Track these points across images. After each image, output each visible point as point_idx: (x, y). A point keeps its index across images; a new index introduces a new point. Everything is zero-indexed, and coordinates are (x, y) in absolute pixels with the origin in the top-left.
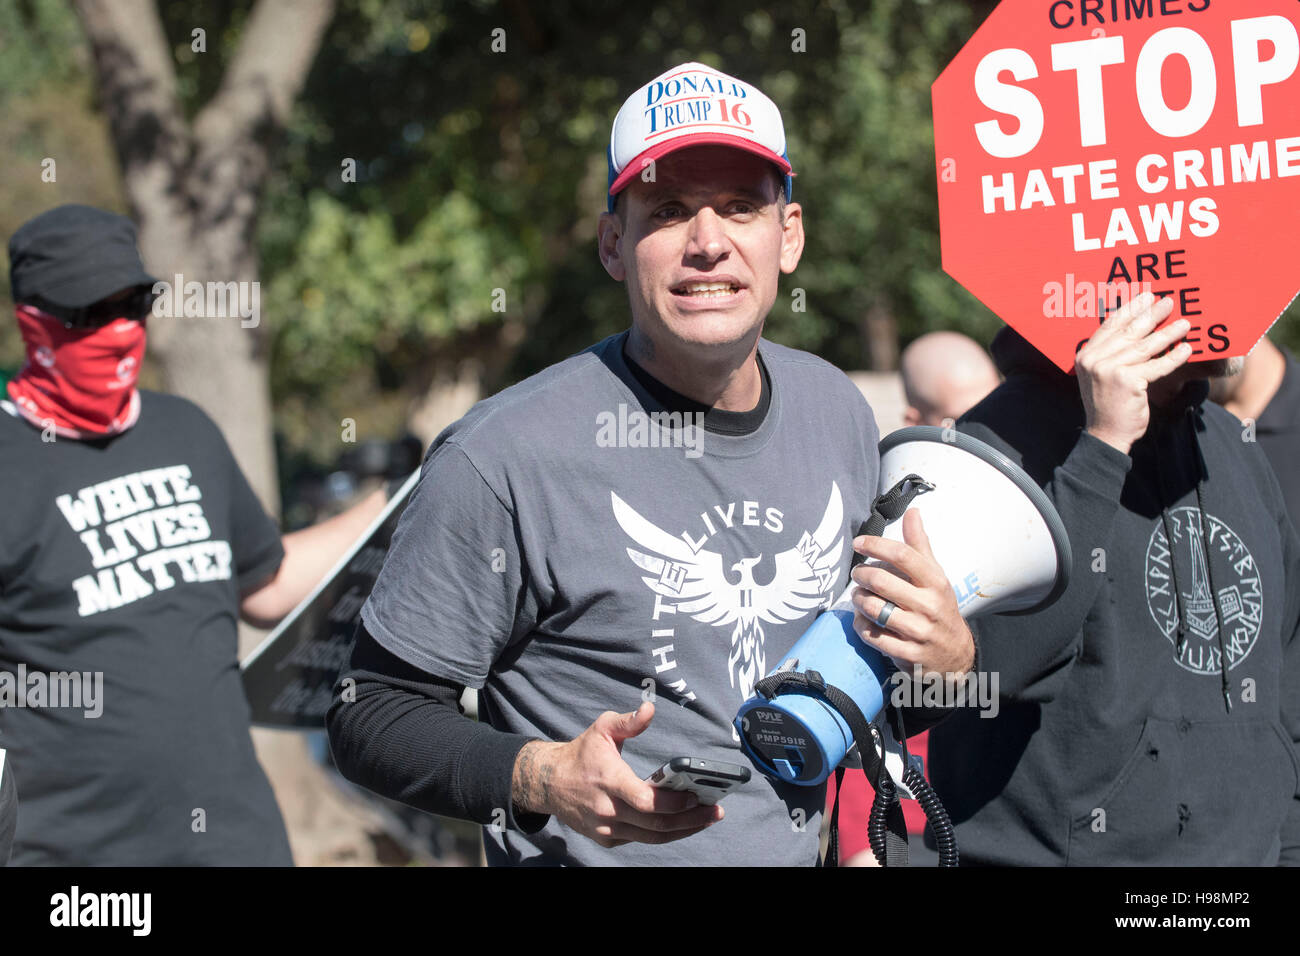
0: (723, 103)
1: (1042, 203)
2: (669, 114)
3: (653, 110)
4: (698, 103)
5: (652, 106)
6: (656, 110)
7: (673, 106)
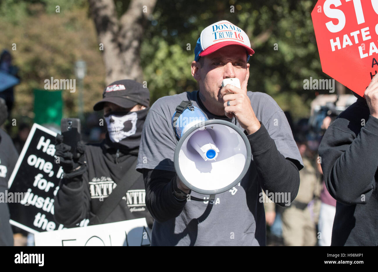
0: (235, 33)
1: (349, 45)
2: (220, 35)
3: (215, 33)
4: (229, 32)
5: (214, 32)
6: (216, 33)
7: (222, 32)
